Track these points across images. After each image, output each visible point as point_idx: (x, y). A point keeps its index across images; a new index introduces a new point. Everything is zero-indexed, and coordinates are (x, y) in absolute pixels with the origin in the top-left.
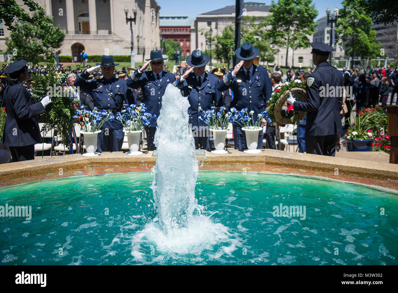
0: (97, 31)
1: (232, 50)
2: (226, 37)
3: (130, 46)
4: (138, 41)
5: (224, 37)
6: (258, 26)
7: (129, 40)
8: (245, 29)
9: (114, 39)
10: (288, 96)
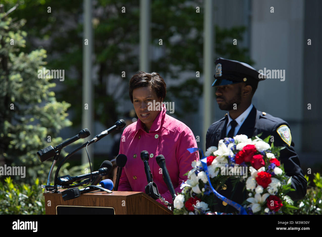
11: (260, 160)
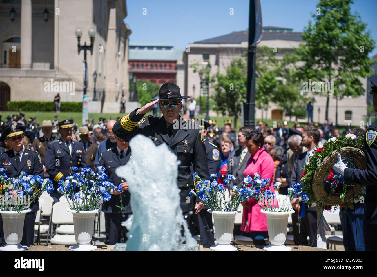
0: (32, 65)
1: (240, 96)
2: (233, 76)
3: (82, 87)
4: (95, 80)
5: (229, 76)
6: (283, 62)
7: (81, 78)
8: (261, 67)
9: (58, 77)
10: (336, 160)
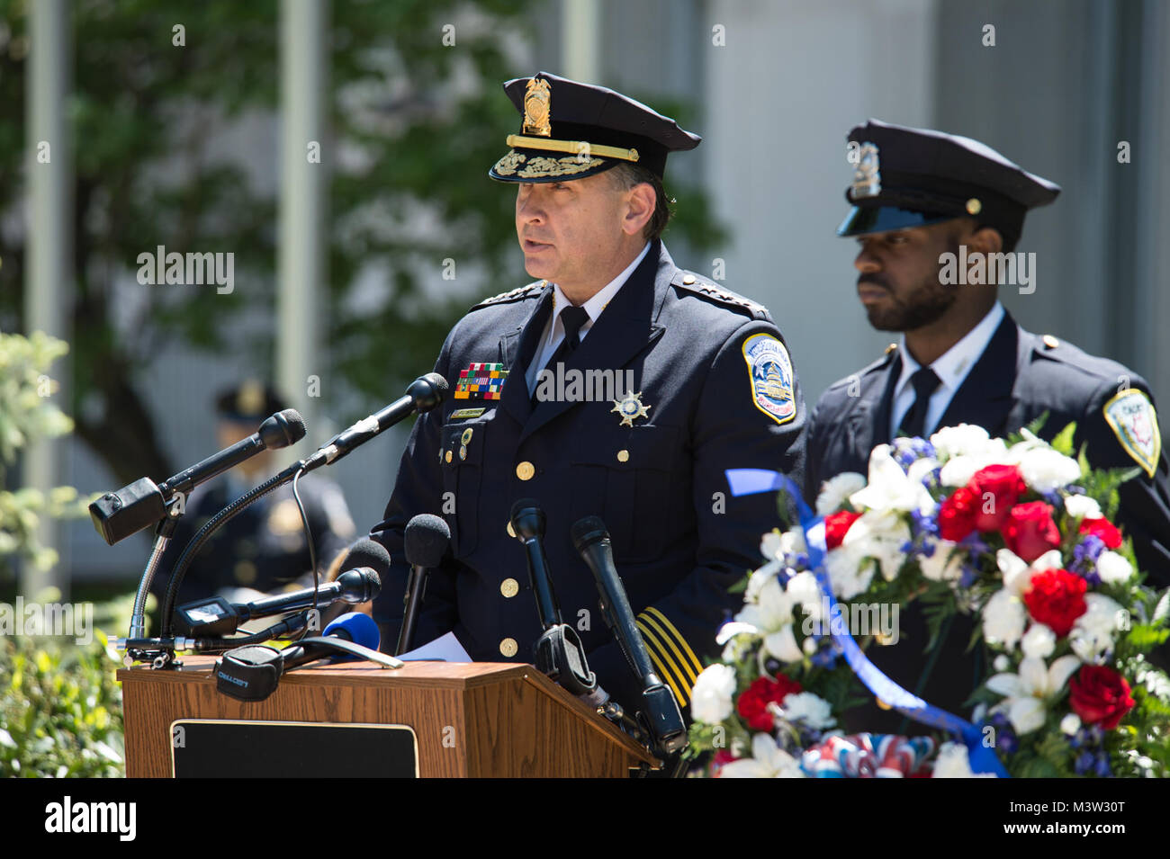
11: (1043, 526)
